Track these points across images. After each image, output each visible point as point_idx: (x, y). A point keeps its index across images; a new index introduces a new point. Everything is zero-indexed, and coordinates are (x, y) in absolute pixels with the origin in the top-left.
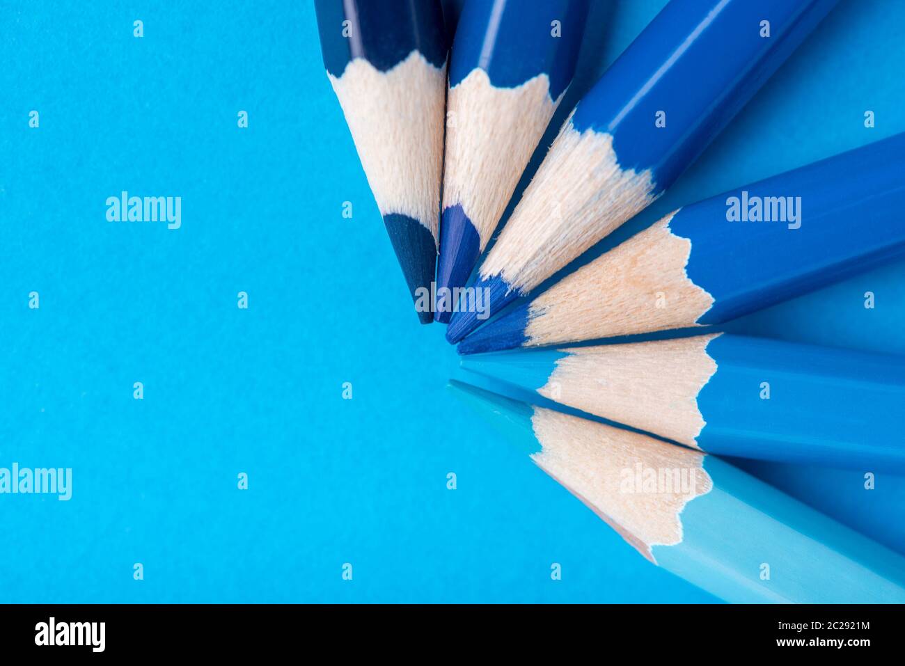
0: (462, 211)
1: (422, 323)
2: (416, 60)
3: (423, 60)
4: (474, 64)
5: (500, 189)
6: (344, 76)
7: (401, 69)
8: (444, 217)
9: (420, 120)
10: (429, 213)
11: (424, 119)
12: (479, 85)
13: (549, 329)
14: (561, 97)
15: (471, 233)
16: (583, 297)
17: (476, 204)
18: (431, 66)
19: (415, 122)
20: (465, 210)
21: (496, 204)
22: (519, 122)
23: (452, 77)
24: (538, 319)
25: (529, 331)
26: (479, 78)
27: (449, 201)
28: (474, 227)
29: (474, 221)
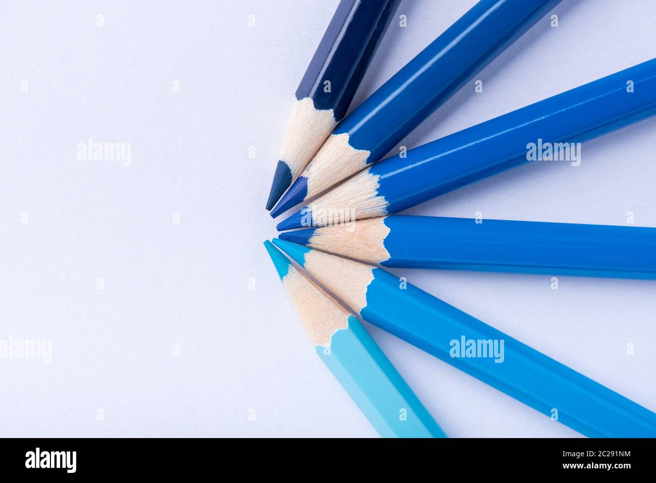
0: (307, 181)
1: (266, 208)
2: (330, 113)
3: (333, 114)
4: (346, 131)
5: (326, 183)
6: (301, 100)
7: (323, 112)
8: (299, 179)
9: (317, 135)
10: (296, 171)
11: (318, 136)
12: (344, 140)
13: (319, 243)
14: (370, 164)
15: (304, 192)
16: (338, 235)
17: (313, 182)
18: (334, 119)
19: (314, 135)
20: (308, 181)
21: (320, 187)
22: (349, 163)
23: (336, 130)
24: (316, 237)
25: (311, 240)
26: (345, 137)
27: (305, 175)
28: (307, 190)
29: (309, 188)
